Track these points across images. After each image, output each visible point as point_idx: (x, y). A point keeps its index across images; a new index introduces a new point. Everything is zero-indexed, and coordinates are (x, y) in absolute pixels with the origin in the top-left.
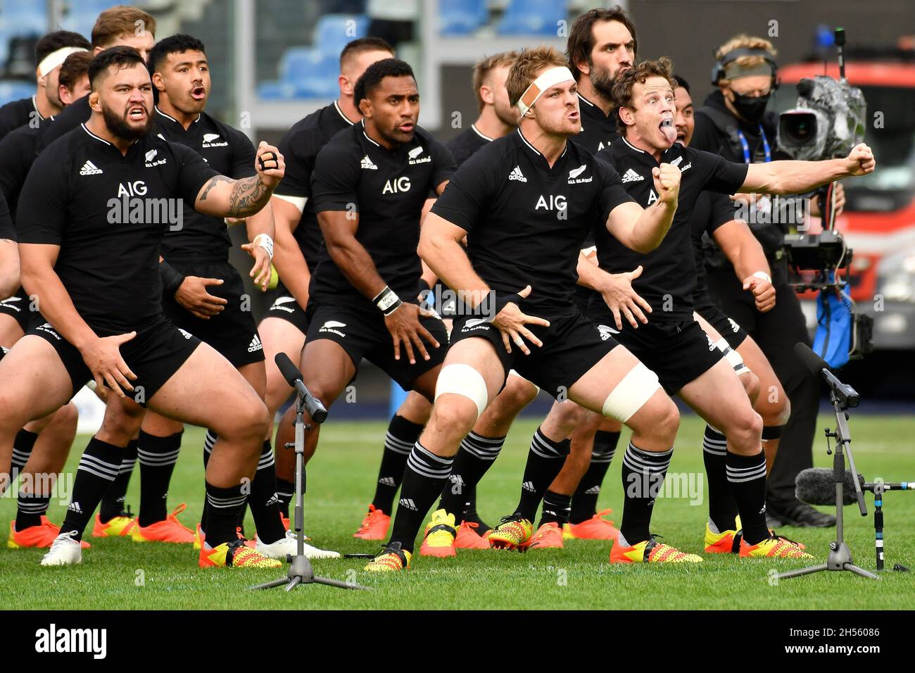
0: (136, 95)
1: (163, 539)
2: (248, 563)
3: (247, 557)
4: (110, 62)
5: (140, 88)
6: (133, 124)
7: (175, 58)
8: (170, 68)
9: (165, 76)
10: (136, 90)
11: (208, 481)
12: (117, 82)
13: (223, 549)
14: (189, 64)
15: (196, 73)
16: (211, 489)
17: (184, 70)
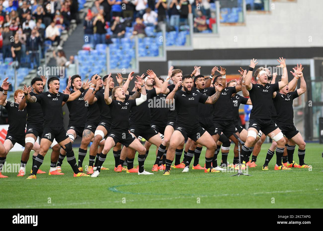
0: (189, 84)
1: (179, 168)
2: (214, 171)
3: (214, 170)
4: (185, 78)
5: (190, 83)
6: (189, 90)
7: (199, 79)
8: (198, 81)
9: (197, 82)
10: (189, 83)
11: (206, 157)
12: (186, 82)
13: (209, 169)
14: (202, 80)
15: (203, 81)
16: (206, 158)
17: (201, 81)
